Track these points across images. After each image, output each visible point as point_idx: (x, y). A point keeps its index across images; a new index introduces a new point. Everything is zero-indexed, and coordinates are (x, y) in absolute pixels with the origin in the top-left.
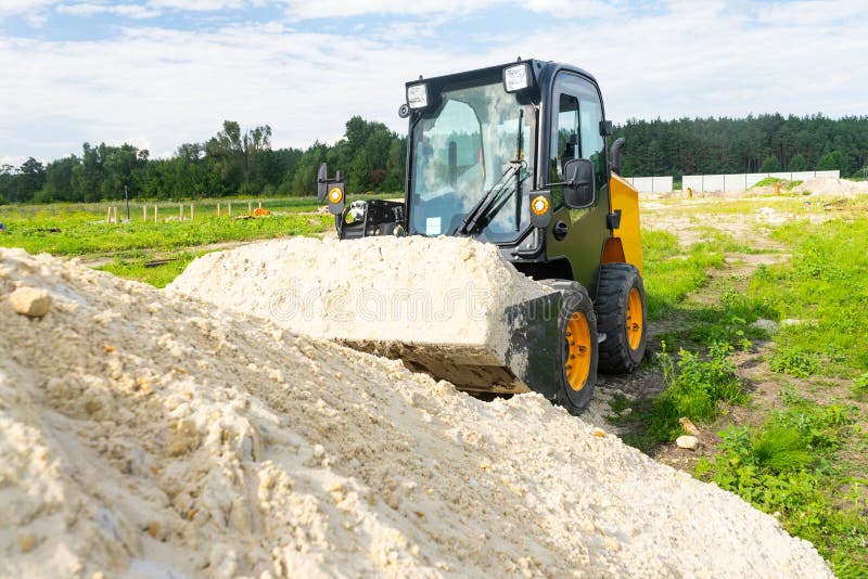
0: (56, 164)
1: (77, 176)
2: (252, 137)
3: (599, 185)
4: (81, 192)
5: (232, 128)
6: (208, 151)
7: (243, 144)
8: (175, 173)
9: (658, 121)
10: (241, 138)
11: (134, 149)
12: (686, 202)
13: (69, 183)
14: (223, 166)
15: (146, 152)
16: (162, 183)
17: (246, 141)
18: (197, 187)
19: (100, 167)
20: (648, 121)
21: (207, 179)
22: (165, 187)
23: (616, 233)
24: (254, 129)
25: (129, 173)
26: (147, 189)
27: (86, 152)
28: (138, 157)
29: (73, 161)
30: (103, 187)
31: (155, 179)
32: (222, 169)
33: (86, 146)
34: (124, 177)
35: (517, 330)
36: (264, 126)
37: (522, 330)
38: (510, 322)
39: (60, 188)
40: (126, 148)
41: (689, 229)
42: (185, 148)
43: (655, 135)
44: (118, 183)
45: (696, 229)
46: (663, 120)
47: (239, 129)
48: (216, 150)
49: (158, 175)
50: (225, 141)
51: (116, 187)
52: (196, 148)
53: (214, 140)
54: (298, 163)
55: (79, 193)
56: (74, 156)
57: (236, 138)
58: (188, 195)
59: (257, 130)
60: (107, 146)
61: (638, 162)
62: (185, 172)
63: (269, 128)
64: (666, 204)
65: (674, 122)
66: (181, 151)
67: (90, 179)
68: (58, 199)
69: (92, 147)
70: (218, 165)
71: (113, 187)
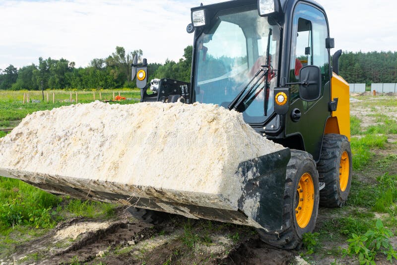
0: (24, 69)
1: (35, 76)
2: (132, 56)
3: (324, 82)
4: (38, 84)
5: (120, 50)
6: (107, 63)
7: (126, 59)
8: (89, 75)
9: (360, 53)
10: (126, 56)
11: (67, 61)
12: (372, 98)
13: (31, 80)
14: (115, 72)
15: (74, 63)
16: (81, 80)
17: (128, 58)
18: (101, 83)
19: (48, 71)
20: (354, 52)
21: (106, 79)
22: (84, 83)
23: (334, 114)
24: (133, 51)
25: (63, 74)
26: (73, 83)
27: (40, 62)
28: (69, 66)
29: (33, 67)
30: (49, 82)
31: (78, 78)
32: (114, 73)
33: (40, 59)
34: (61, 76)
35: (250, 180)
36: (139, 50)
37: (255, 179)
38: (244, 174)
39: (26, 82)
40: (62, 60)
41: (369, 116)
42: (94, 62)
43: (358, 60)
44: (57, 80)
45: (373, 116)
46: (363, 52)
47: (124, 51)
48: (112, 63)
49: (80, 76)
50: (117, 58)
51: (56, 82)
52: (101, 61)
53: (110, 57)
54: (157, 71)
55: (36, 85)
56: (33, 65)
57: (123, 56)
58: (95, 87)
59: (135, 52)
60: (52, 59)
61: (348, 75)
62: (94, 74)
63: (141, 51)
64: (359, 99)
65: (369, 53)
66: (92, 63)
67: (42, 77)
68: (25, 88)
69: (44, 59)
70: (112, 71)
71: (54, 82)
